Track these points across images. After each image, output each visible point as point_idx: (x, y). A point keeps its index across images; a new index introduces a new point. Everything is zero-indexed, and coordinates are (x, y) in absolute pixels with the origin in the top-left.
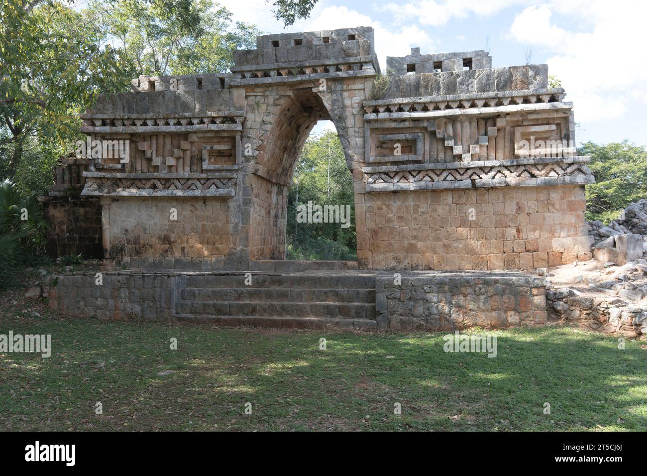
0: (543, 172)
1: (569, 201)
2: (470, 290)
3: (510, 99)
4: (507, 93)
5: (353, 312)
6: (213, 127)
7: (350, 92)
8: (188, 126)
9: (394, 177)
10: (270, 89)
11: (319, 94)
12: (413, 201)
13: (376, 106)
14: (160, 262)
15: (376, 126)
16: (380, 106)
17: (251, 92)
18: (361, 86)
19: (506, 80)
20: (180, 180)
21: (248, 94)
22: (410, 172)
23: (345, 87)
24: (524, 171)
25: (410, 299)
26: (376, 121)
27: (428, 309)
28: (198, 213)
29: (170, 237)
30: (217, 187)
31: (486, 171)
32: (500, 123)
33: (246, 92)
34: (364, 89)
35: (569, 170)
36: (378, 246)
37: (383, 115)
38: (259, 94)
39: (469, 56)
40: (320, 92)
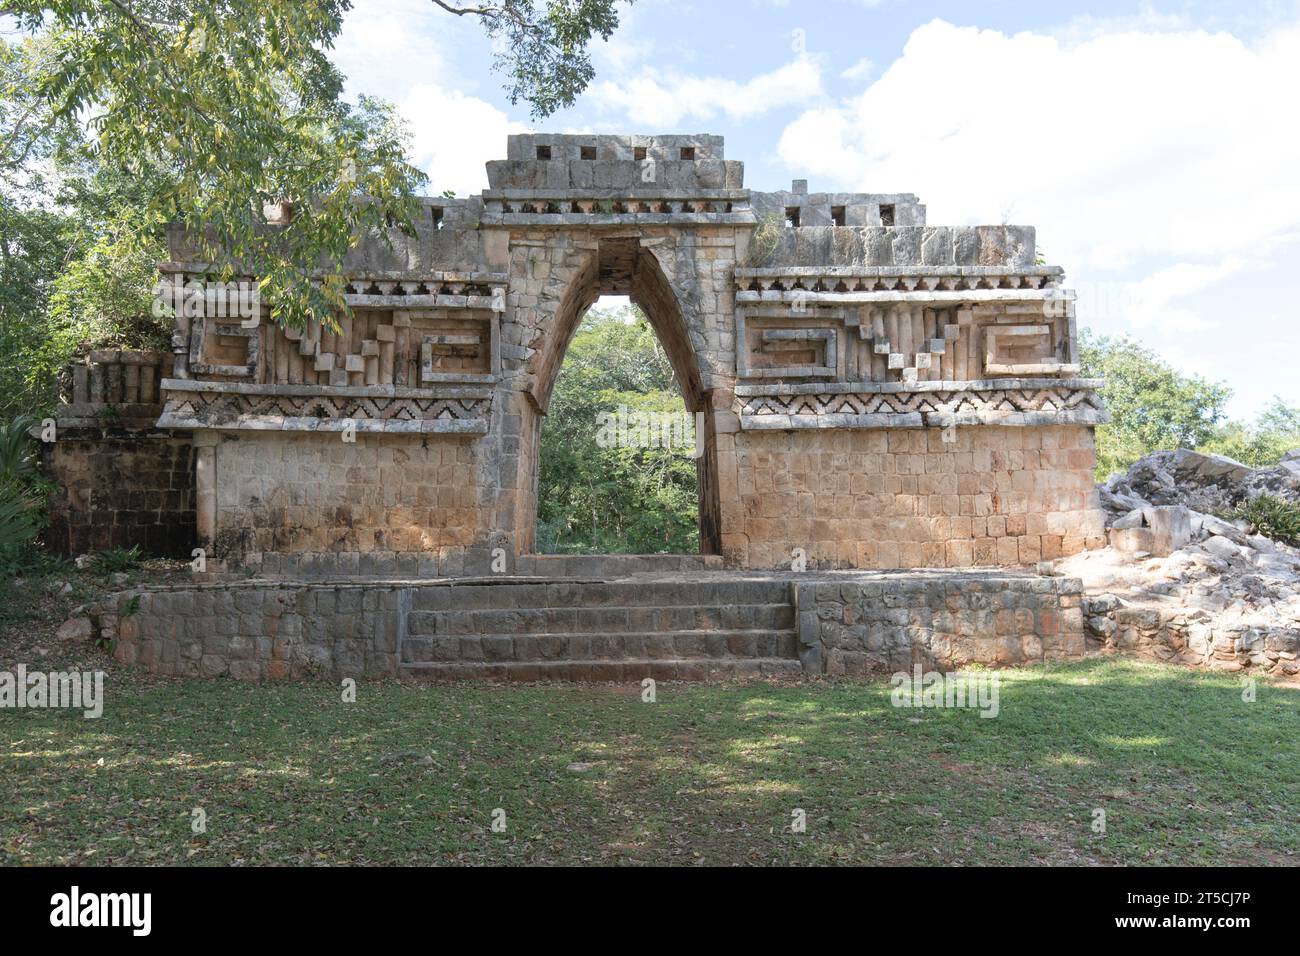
0: (1034, 403)
1: (1070, 451)
2: (961, 602)
3: (979, 280)
4: (976, 269)
5: (753, 647)
6: (448, 301)
7: (709, 251)
8: (396, 297)
9: (789, 404)
10: (557, 235)
11: (652, 250)
12: (820, 447)
13: (755, 279)
14: (329, 562)
15: (757, 312)
16: (763, 278)
17: (521, 238)
18: (728, 241)
19: (971, 246)
20: (378, 402)
21: (514, 242)
22: (816, 396)
23: (699, 240)
24: (1005, 399)
25: (860, 620)
26: (757, 304)
27: (892, 636)
28: (414, 464)
29: (350, 512)
30: (454, 416)
31: (944, 398)
32: (964, 318)
33: (512, 238)
34: (733, 247)
35: (1072, 401)
36: (759, 528)
37: (769, 295)
38: (536, 243)
39: (889, 201)
40: (654, 247)
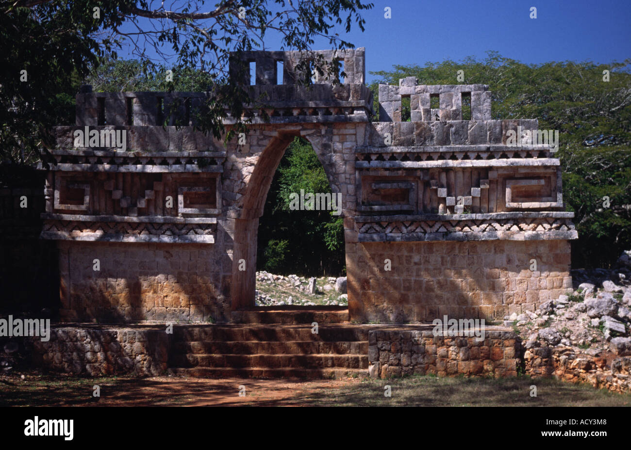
0: (532, 225)
1: (555, 255)
2: (452, 342)
3: (501, 153)
4: (499, 146)
7: (341, 137)
9: (386, 227)
11: (307, 137)
12: (406, 251)
13: (367, 154)
15: (368, 174)
16: (372, 154)
18: (352, 131)
19: (498, 132)
20: (154, 225)
22: (403, 223)
23: (335, 131)
24: (514, 225)
25: (400, 350)
26: (368, 169)
27: (416, 358)
28: (174, 260)
30: (197, 234)
31: (478, 224)
32: (492, 175)
34: (355, 134)
35: (555, 225)
37: (374, 163)
39: (467, 90)
40: (309, 135)
